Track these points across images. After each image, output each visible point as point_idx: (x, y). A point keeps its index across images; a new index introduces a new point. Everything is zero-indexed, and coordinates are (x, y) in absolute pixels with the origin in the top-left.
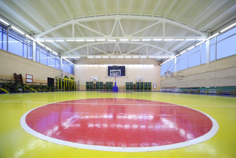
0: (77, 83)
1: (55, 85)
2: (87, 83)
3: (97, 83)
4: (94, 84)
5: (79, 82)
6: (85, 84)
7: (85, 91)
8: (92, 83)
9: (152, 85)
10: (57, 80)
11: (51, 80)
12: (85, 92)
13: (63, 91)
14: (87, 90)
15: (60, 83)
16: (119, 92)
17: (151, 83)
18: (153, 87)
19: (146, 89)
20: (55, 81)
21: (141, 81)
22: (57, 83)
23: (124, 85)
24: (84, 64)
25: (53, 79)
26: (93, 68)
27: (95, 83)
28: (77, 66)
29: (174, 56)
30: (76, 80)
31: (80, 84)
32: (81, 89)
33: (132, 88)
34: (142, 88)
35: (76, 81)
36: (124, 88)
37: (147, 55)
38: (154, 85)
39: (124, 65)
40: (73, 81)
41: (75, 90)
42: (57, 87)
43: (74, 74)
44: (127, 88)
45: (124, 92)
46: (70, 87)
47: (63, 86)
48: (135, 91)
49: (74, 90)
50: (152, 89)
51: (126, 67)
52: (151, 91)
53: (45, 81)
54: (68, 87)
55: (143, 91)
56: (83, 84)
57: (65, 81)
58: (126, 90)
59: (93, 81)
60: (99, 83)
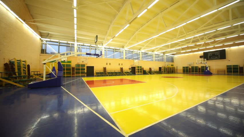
0: (176, 68)
1: (162, 71)
2: (184, 68)
3: (192, 67)
4: (190, 69)
5: (177, 67)
6: (182, 68)
8: (187, 67)
10: (163, 68)
11: (160, 68)
12: (182, 74)
13: (166, 73)
15: (164, 69)
20: (162, 68)
22: (163, 69)
23: (224, 68)
25: (161, 68)
27: (190, 67)
28: (175, 56)
30: (175, 66)
31: (178, 68)
32: (179, 72)
39: (224, 49)
40: (173, 67)
41: (175, 73)
42: (163, 71)
43: (173, 62)
44: (228, 71)
46: (171, 71)
47: (166, 71)
49: (173, 73)
53: (158, 69)
54: (169, 71)
56: (180, 68)
57: (167, 68)
58: (226, 73)
59: (189, 66)
60: (194, 67)
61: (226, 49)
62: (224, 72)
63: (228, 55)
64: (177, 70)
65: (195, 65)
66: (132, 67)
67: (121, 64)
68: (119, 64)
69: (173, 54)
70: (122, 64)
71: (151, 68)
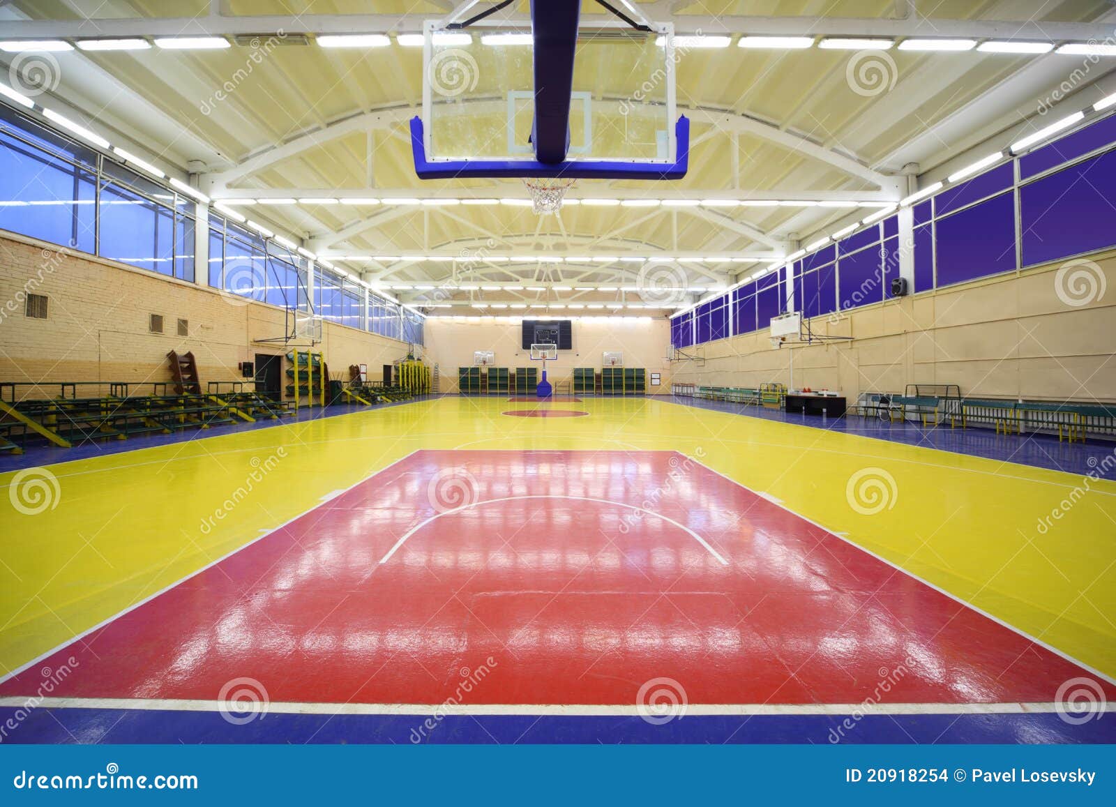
0: (431, 371)
2: (462, 371)
3: (490, 369)
4: (484, 376)
5: (436, 367)
6: (455, 374)
7: (456, 394)
8: (475, 370)
9: (647, 377)
10: (397, 369)
11: (387, 371)
12: (457, 399)
14: (461, 394)
16: (553, 398)
17: (643, 370)
18: (653, 382)
19: (629, 387)
20: (394, 371)
21: (616, 366)
22: (398, 377)
23: (568, 376)
24: (452, 316)
25: (390, 367)
26: (479, 325)
27: (485, 370)
28: (431, 320)
29: (689, 304)
30: (429, 361)
31: (442, 373)
32: (442, 387)
33: (589, 387)
34: (619, 386)
35: (430, 366)
36: (569, 386)
37: (623, 302)
38: (654, 376)
39: (568, 319)
40: (424, 369)
41: (429, 394)
43: (423, 343)
44: (578, 386)
45: (567, 397)
48: (600, 395)
50: (648, 389)
51: (572, 322)
52: (643, 395)
53: (380, 377)
55: (621, 395)
56: (449, 373)
58: (573, 391)
59: (480, 365)
60: (496, 369)
61: (574, 320)
62: (568, 389)
63: (576, 339)
64: (437, 378)
65: (500, 364)
66: (259, 357)
67: (170, 326)
68: (156, 323)
69: (423, 310)
70: (183, 327)
71: (357, 367)
